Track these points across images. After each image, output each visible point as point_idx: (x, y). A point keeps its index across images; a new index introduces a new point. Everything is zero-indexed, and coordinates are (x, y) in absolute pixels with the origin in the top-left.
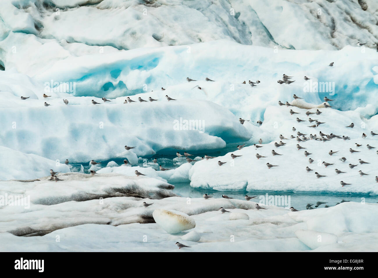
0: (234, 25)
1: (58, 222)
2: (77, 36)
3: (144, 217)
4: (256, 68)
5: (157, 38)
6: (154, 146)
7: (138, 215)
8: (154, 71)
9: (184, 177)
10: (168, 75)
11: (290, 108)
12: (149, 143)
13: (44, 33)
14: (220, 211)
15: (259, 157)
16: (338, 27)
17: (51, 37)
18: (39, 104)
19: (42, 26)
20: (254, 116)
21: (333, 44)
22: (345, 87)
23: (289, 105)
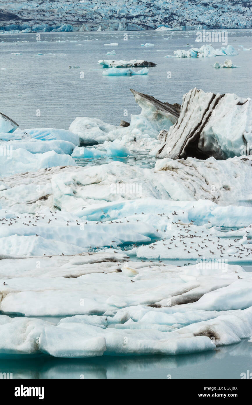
0: (154, 191)
1: (83, 272)
2: (91, 196)
3: (118, 270)
4: (163, 209)
5: (123, 197)
6: (122, 241)
7: (115, 269)
8: (122, 210)
9: (134, 253)
10: (127, 212)
11: (178, 225)
12: (120, 240)
13: (77, 195)
14: (149, 267)
15: (164, 245)
16: (197, 192)
17: (80, 197)
18: (75, 224)
19: (76, 192)
20: (162, 228)
21: (195, 199)
22: (200, 216)
23: (177, 223)
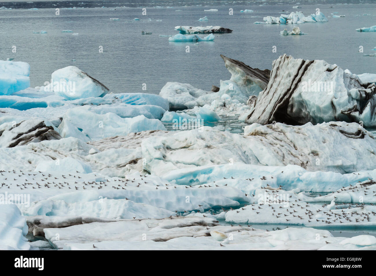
0: (243, 156)
1: (172, 236)
2: (180, 160)
3: (207, 234)
4: (252, 173)
5: (212, 161)
6: (211, 205)
7: (204, 233)
8: (211, 175)
9: (222, 217)
10: (216, 176)
11: (266, 189)
12: (209, 204)
13: (166, 159)
14: (237, 231)
15: (253, 209)
16: (286, 157)
17: (169, 161)
18: (164, 188)
19: (166, 156)
20: (251, 193)
21: (284, 164)
22: (288, 181)
23: (265, 188)
